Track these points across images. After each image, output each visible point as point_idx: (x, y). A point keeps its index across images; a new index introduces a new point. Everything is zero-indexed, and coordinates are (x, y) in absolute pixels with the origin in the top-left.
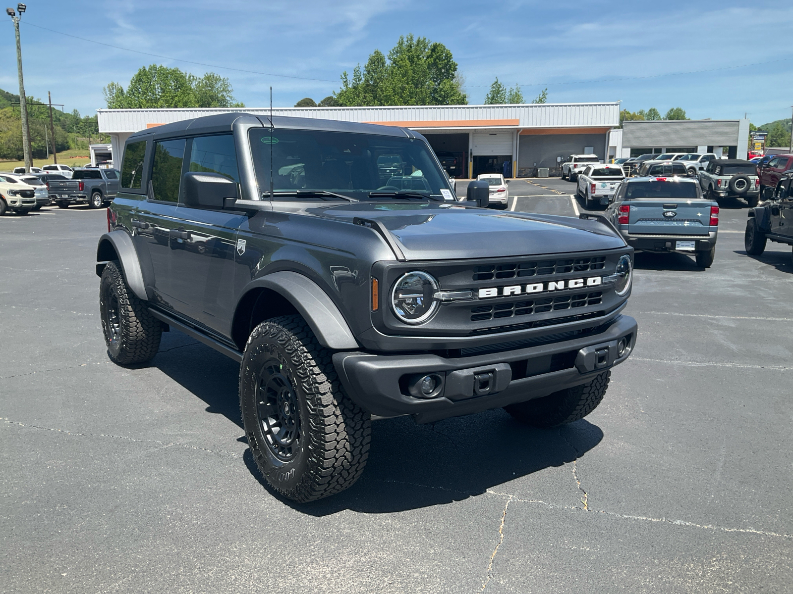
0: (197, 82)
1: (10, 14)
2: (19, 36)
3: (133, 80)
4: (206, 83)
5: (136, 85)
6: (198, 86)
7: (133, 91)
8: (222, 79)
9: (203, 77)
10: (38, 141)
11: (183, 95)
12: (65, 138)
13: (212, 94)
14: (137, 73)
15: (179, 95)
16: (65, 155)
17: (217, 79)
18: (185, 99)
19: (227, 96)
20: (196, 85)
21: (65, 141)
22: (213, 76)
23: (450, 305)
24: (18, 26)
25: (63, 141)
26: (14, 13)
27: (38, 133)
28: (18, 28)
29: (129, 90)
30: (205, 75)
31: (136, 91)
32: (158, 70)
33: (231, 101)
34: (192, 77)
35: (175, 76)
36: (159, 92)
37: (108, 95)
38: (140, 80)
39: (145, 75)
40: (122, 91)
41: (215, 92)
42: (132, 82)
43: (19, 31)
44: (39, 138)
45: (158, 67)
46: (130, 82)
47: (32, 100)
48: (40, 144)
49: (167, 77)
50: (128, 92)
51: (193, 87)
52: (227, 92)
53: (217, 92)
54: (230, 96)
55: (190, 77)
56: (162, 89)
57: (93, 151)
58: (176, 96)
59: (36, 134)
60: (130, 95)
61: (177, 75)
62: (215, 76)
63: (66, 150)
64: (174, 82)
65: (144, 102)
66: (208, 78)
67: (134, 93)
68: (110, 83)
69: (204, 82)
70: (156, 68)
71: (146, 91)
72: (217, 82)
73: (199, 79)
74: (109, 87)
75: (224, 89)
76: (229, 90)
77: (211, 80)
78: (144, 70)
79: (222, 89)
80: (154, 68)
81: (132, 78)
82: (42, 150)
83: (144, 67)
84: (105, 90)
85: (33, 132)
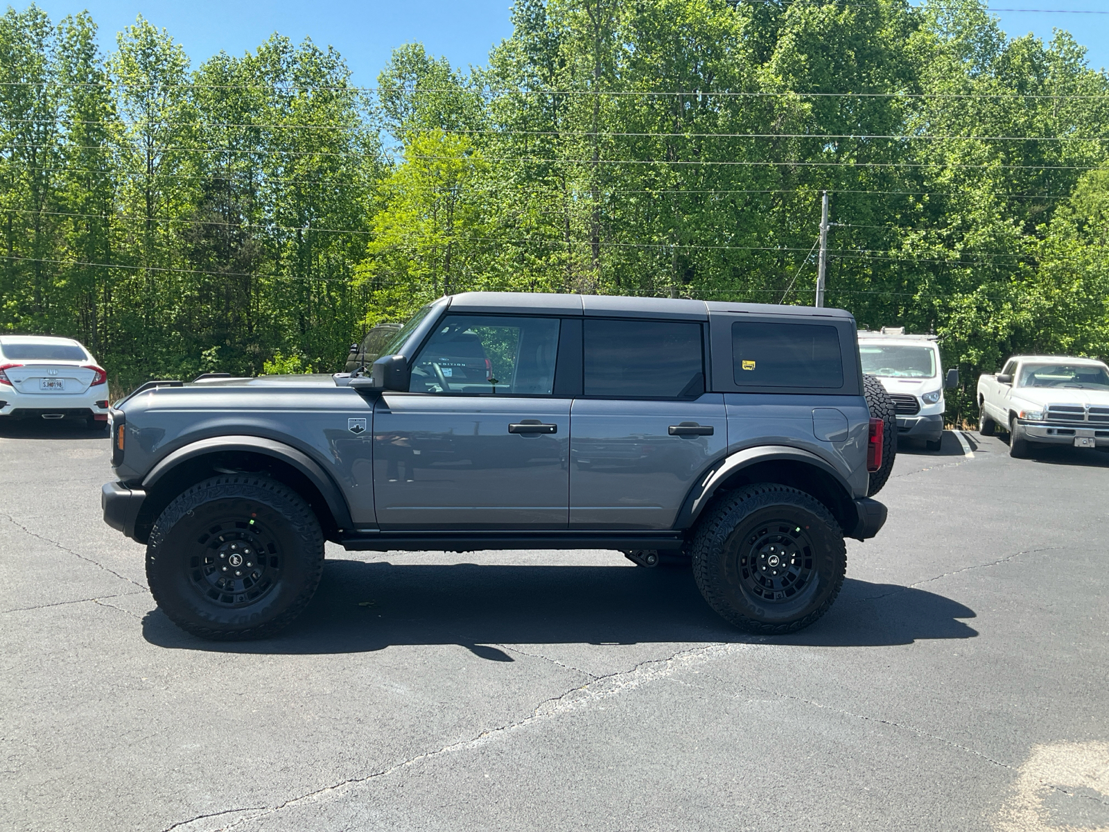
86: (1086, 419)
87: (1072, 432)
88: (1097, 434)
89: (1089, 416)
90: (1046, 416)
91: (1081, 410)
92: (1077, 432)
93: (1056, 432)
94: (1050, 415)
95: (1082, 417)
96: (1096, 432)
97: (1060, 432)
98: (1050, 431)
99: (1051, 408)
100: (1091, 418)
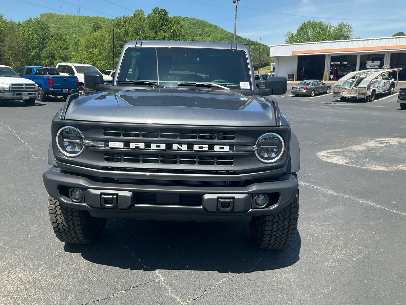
0: (334, 28)
1: (234, 2)
2: (236, 12)
3: (299, 29)
4: (339, 28)
5: (299, 32)
6: (334, 30)
7: (298, 35)
8: (348, 25)
9: (337, 25)
10: (255, 62)
11: (322, 36)
12: (268, 60)
13: (341, 34)
14: (301, 25)
15: (320, 36)
16: (266, 68)
17: (345, 25)
18: (324, 37)
19: (350, 34)
20: (333, 30)
21: (268, 61)
22: (343, 24)
23: (89, 149)
24: (236, 8)
25: (267, 62)
26: (236, 2)
27: (256, 58)
28: (236, 9)
29: (296, 34)
30: (339, 24)
31: (299, 35)
32: (311, 23)
33: (351, 37)
34: (331, 26)
35: (320, 26)
36: (311, 35)
37: (287, 38)
38: (302, 29)
39: (304, 26)
40: (293, 35)
41: (343, 32)
42: (298, 30)
43: (236, 10)
44: (256, 61)
45: (312, 21)
46: (297, 31)
47: (256, 42)
48: (256, 64)
49: (316, 26)
50: (295, 36)
51: (331, 31)
52: (350, 32)
53: (344, 32)
54: (351, 34)
55: (330, 26)
56: (312, 33)
57: (272, 66)
58: (319, 36)
59: (255, 58)
60: (296, 37)
61: (321, 25)
62: (344, 24)
63: (268, 66)
64: (319, 29)
65: (302, 40)
66: (340, 25)
67: (298, 36)
68: (288, 32)
69: (338, 28)
70: (311, 22)
71: (304, 35)
72: (345, 27)
73: (335, 26)
74: (288, 34)
75: (348, 30)
76: (351, 31)
77: (341, 26)
78: (305, 23)
79: (347, 31)
80: (310, 22)
81: (298, 28)
82: (257, 66)
83: (305, 22)
84: (286, 35)
85: (254, 57)
86: (24, 88)
87: (20, 94)
88: (29, 94)
89: (25, 88)
90: (11, 88)
91: (22, 85)
92: (23, 94)
93: (15, 95)
94: (12, 88)
95: (23, 88)
96: (28, 93)
97: (17, 94)
98: (13, 95)
99: (13, 85)
100: (26, 88)
